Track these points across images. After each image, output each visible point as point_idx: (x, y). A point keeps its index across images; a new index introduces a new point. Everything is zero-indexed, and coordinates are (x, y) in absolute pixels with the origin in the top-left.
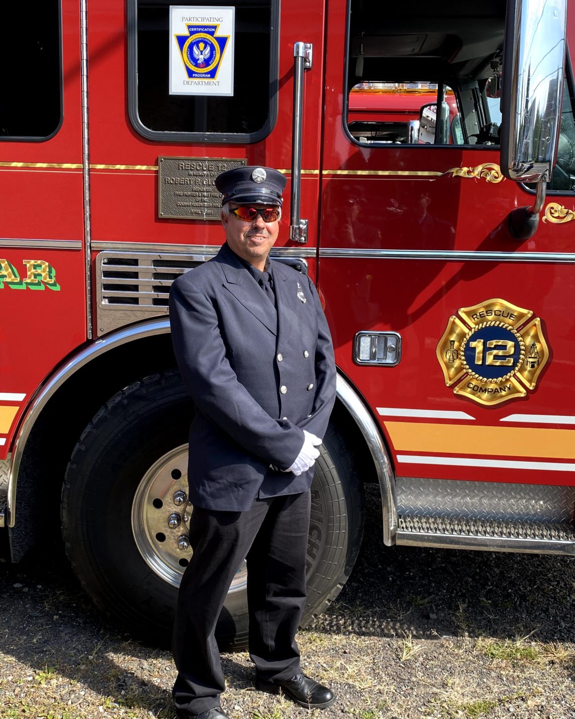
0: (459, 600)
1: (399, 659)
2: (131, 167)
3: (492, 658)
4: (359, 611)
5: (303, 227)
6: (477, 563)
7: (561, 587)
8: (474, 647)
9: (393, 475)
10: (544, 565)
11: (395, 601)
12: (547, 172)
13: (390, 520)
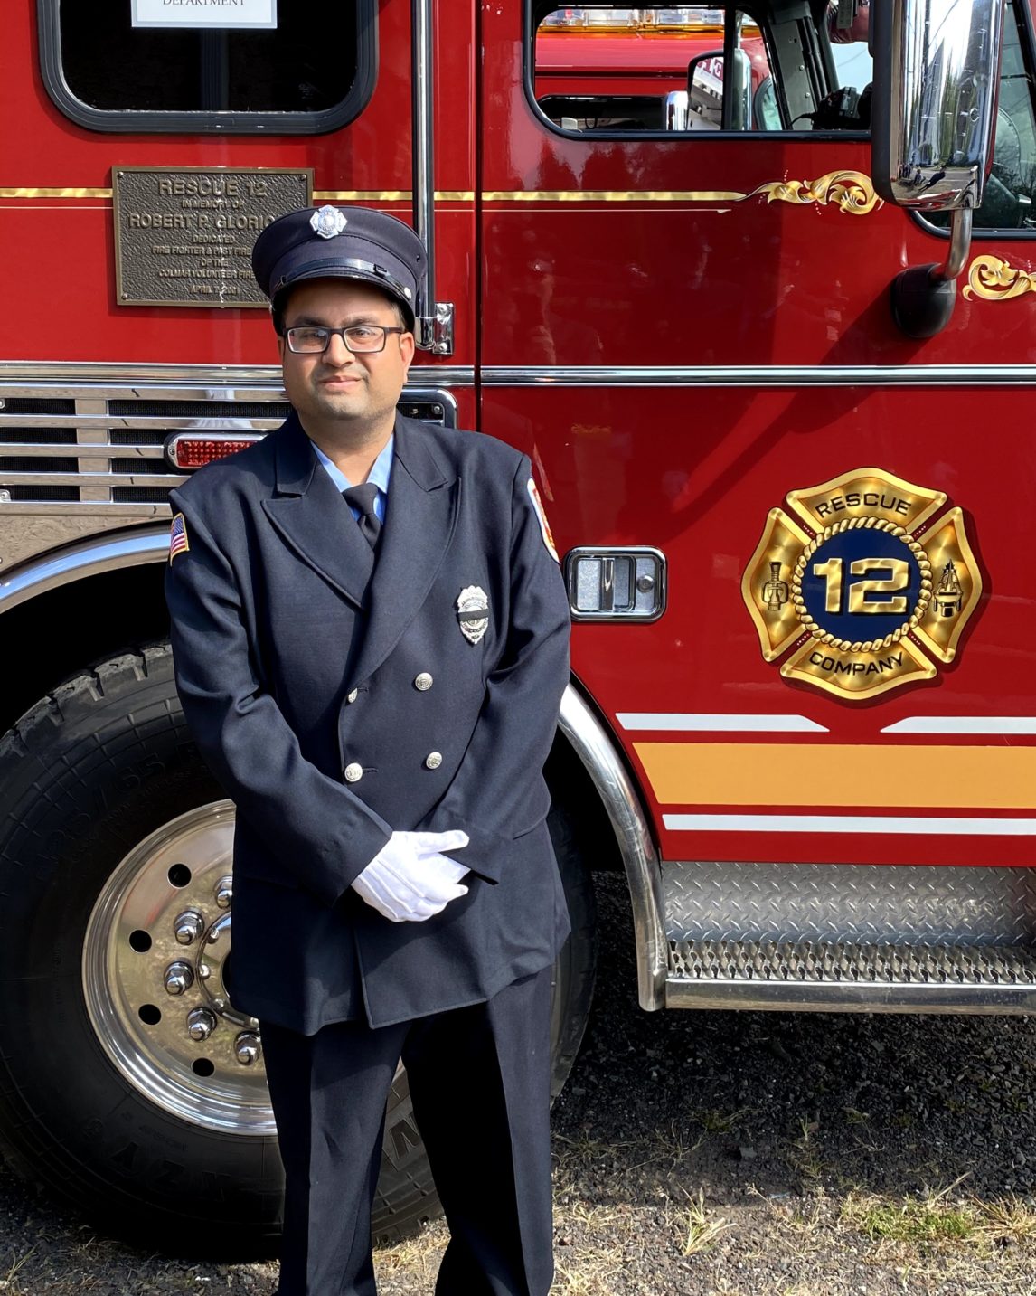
0: (800, 1114)
1: (679, 1251)
2: (50, 193)
3: (876, 1238)
4: (590, 1149)
5: (445, 319)
6: (835, 1032)
7: (1014, 1075)
8: (838, 1215)
9: (656, 859)
10: (975, 1030)
11: (666, 1122)
12: (974, 188)
13: (652, 955)
